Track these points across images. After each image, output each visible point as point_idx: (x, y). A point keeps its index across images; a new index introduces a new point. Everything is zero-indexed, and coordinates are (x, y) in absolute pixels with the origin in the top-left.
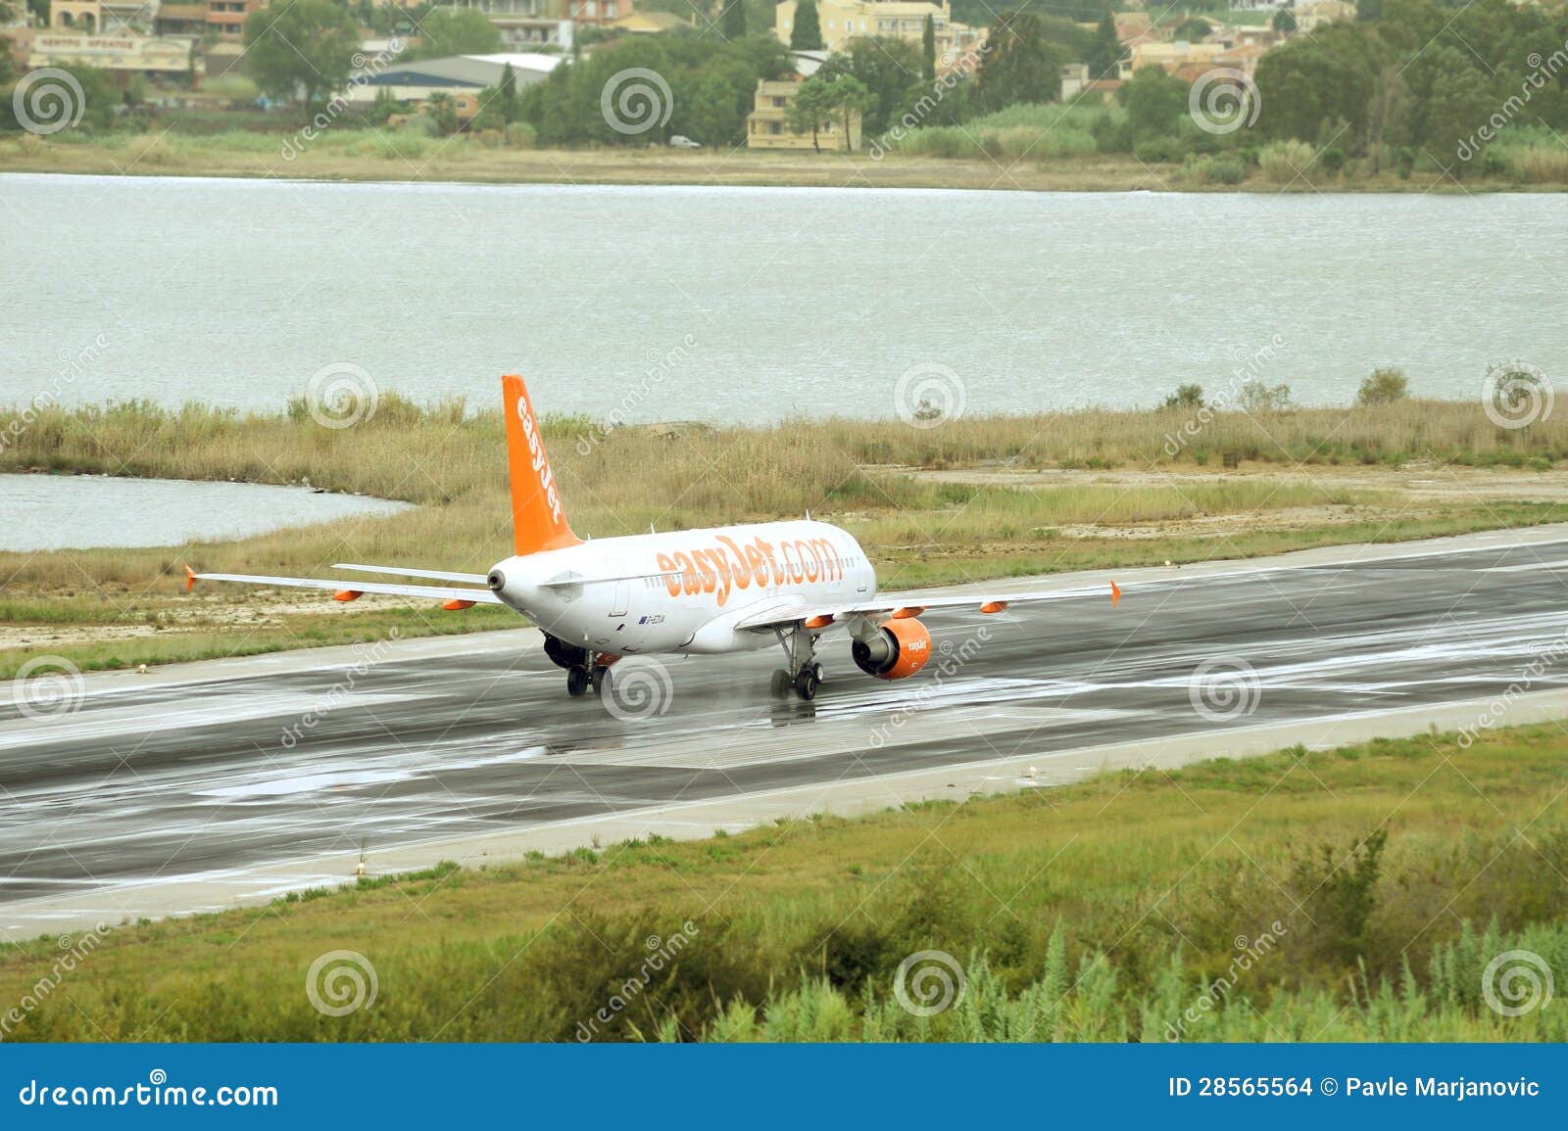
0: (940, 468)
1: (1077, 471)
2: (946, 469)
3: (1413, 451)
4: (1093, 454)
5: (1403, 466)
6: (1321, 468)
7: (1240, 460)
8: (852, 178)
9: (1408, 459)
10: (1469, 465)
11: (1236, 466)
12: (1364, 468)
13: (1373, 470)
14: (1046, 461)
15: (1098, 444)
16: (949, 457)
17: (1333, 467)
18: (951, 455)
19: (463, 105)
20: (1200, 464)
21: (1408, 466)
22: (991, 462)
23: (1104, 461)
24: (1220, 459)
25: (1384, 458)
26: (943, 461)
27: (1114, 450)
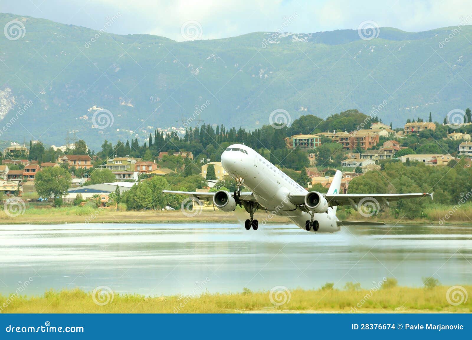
0: (251, 309)
1: (294, 310)
2: (253, 310)
3: (399, 304)
4: (299, 305)
5: (396, 309)
6: (370, 309)
7: (345, 307)
8: (225, 218)
9: (397, 307)
10: (417, 309)
11: (344, 309)
12: (384, 309)
13: (387, 310)
14: (284, 307)
15: (301, 301)
16: (253, 306)
17: (374, 309)
18: (254, 305)
19: (104, 198)
20: (332, 308)
21: (397, 309)
22: (266, 307)
23: (302, 307)
24: (339, 306)
25: (390, 306)
26: (252, 307)
27: (305, 303)
